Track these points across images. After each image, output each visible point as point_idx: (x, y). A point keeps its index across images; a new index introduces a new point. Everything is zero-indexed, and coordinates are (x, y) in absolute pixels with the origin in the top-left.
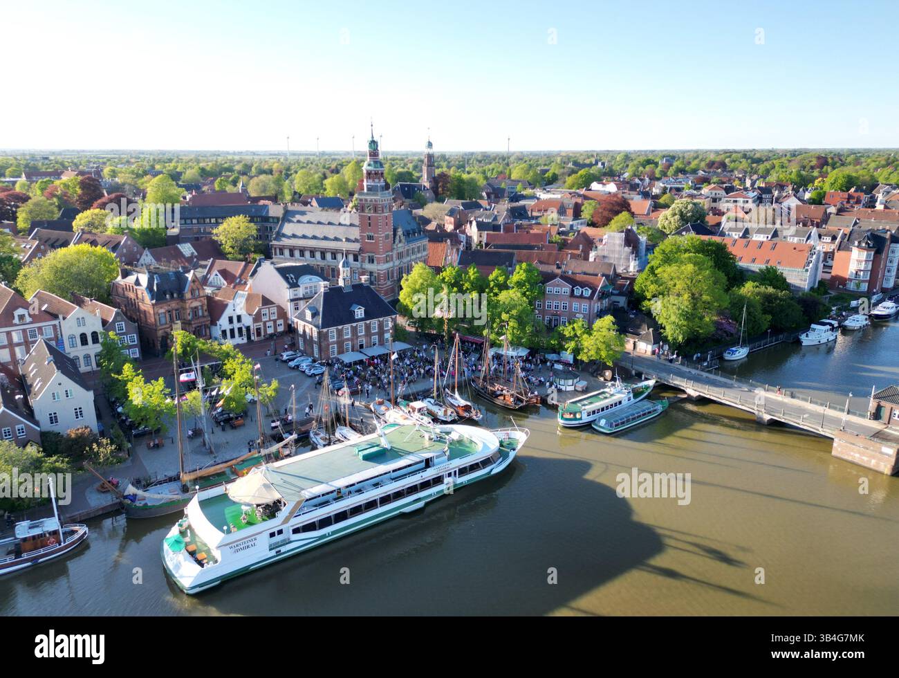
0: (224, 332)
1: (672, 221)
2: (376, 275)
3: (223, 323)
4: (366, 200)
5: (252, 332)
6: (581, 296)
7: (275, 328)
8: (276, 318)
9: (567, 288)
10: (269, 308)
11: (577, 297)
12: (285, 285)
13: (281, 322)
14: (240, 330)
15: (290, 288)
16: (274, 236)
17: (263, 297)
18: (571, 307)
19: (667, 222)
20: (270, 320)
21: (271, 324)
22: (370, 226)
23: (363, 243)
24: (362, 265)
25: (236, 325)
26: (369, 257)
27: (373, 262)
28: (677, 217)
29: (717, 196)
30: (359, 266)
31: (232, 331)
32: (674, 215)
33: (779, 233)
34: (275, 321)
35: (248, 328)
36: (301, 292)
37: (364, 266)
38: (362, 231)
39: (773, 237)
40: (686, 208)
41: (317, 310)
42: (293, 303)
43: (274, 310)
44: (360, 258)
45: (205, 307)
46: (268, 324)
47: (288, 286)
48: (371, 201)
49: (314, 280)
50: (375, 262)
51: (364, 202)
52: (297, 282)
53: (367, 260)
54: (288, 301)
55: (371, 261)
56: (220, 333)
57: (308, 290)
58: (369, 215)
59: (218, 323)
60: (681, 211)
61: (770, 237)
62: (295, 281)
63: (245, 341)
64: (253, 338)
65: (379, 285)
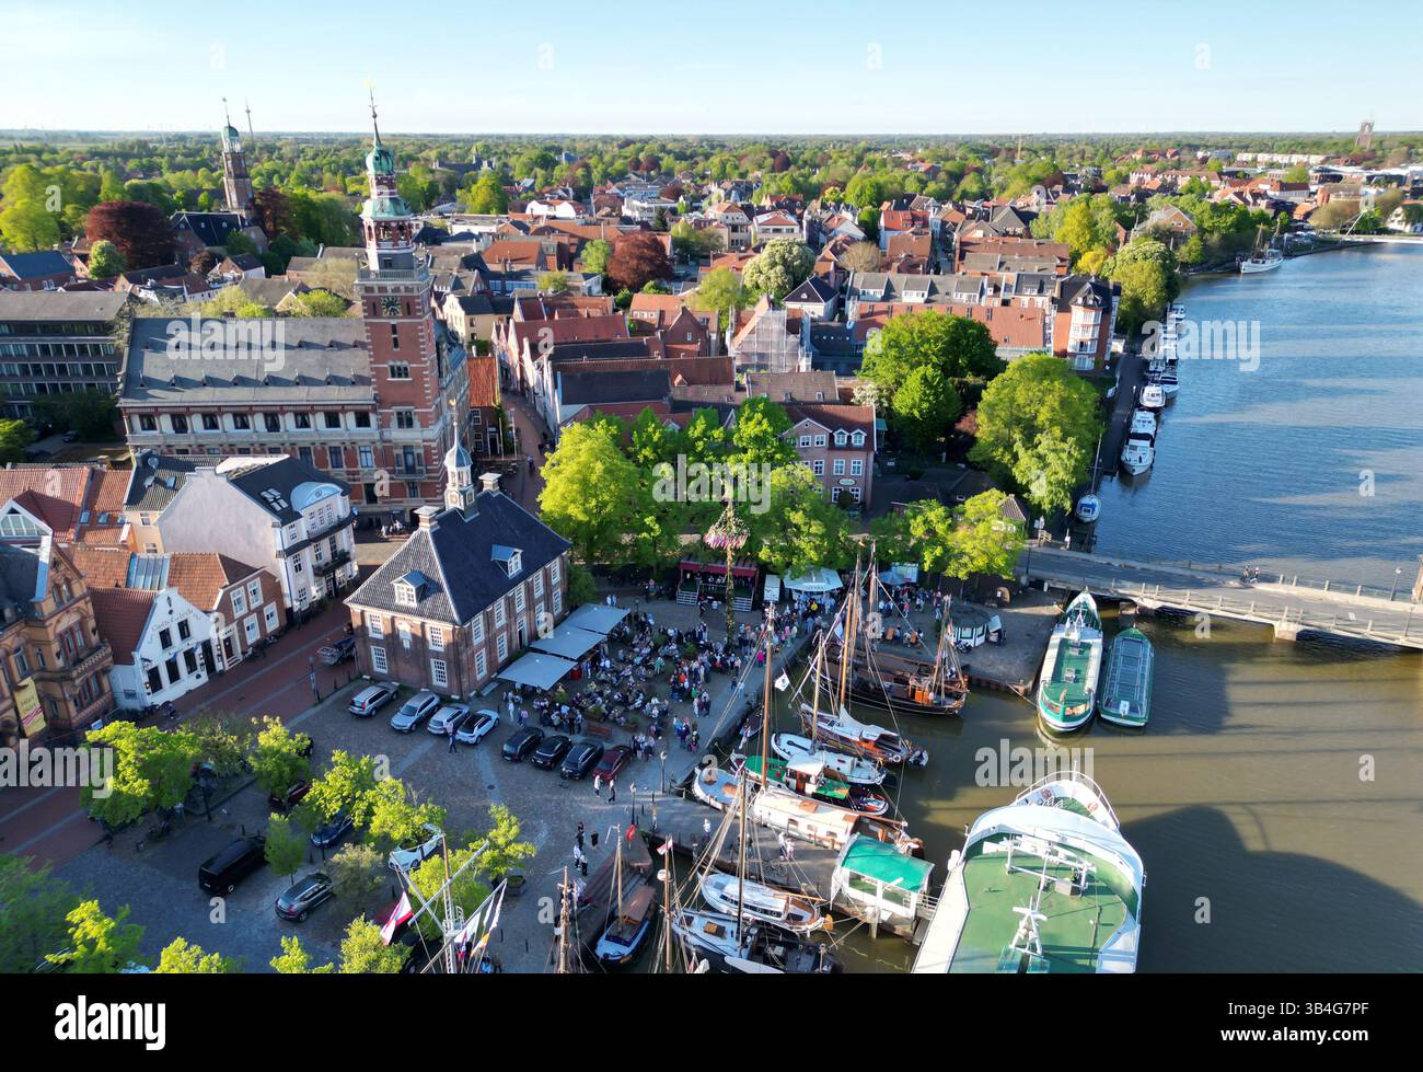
0: (154, 675)
1: (772, 276)
2: (421, 451)
3: (150, 649)
4: (383, 289)
5: (215, 652)
6: (849, 447)
7: (262, 626)
8: (261, 601)
9: (821, 435)
10: (245, 584)
11: (840, 449)
12: (270, 519)
13: (272, 608)
14: (189, 655)
15: (283, 524)
16: (121, 386)
17: (224, 559)
18: (830, 467)
19: (762, 277)
20: (250, 612)
21: (252, 620)
22: (396, 345)
23: (382, 385)
24: (381, 434)
25: (179, 646)
26: (399, 414)
27: (410, 424)
28: (779, 268)
29: (736, 221)
30: (377, 437)
31: (172, 666)
32: (773, 265)
33: (938, 287)
34: (259, 611)
35: (207, 646)
36: (303, 528)
37: (387, 435)
38: (377, 358)
39: (930, 293)
40: (790, 252)
41: (428, 579)
42: (290, 560)
43: (256, 584)
44: (373, 418)
45: (92, 624)
46: (247, 622)
47: (277, 521)
48: (396, 289)
49: (325, 493)
50: (416, 423)
51: (376, 293)
52: (289, 502)
53: (394, 422)
54: (279, 554)
55: (406, 421)
56: (145, 678)
57: (316, 520)
58: (393, 322)
59: (137, 656)
60: (783, 257)
61: (926, 294)
62: (285, 505)
63: (205, 678)
64: (219, 666)
65: (428, 471)
